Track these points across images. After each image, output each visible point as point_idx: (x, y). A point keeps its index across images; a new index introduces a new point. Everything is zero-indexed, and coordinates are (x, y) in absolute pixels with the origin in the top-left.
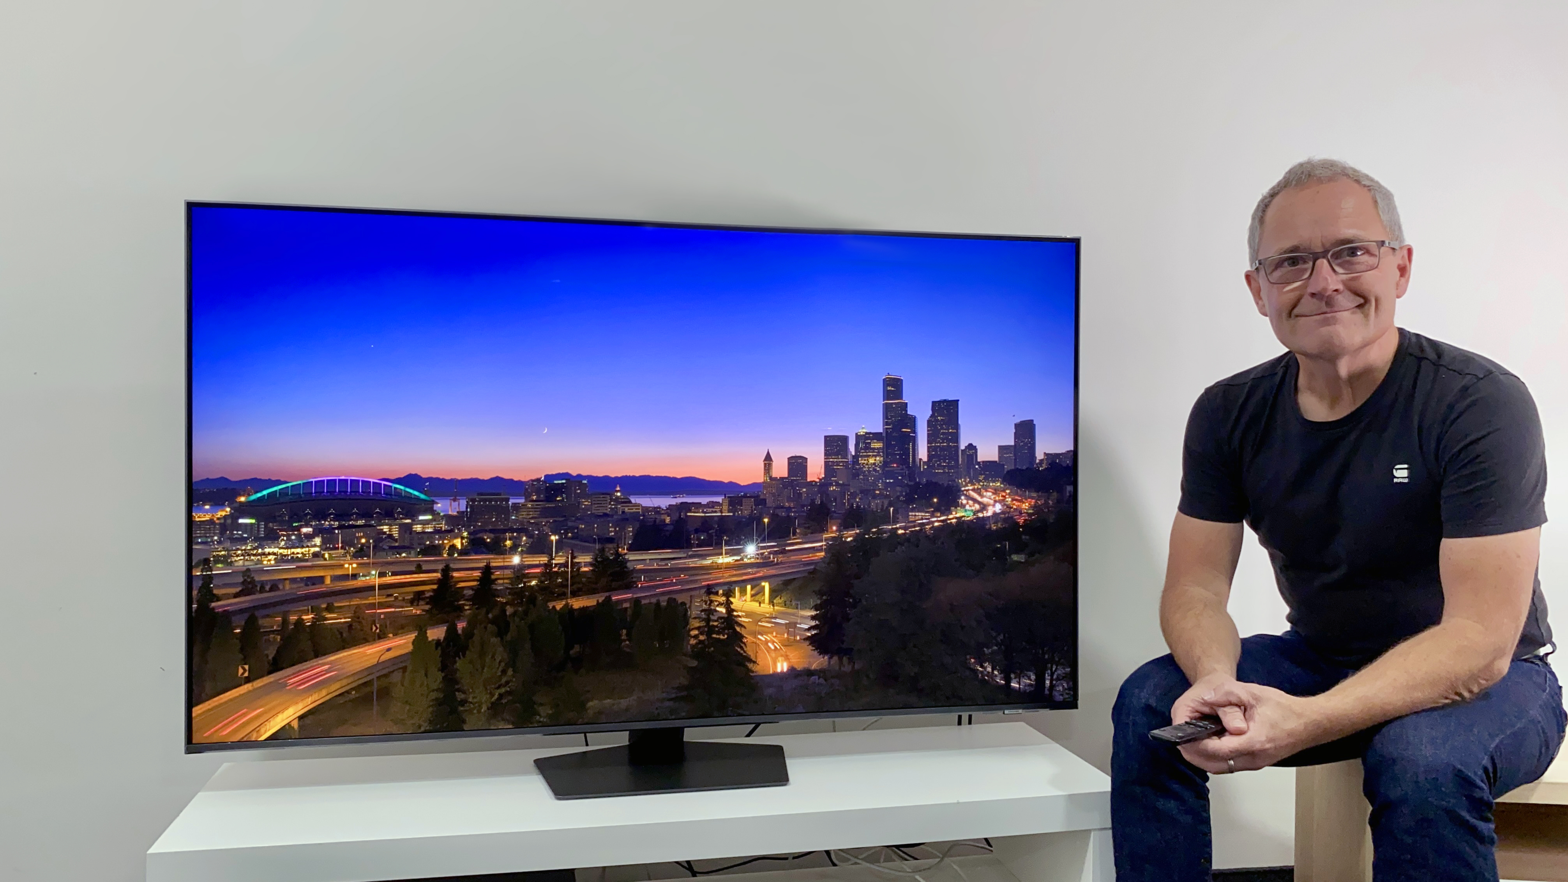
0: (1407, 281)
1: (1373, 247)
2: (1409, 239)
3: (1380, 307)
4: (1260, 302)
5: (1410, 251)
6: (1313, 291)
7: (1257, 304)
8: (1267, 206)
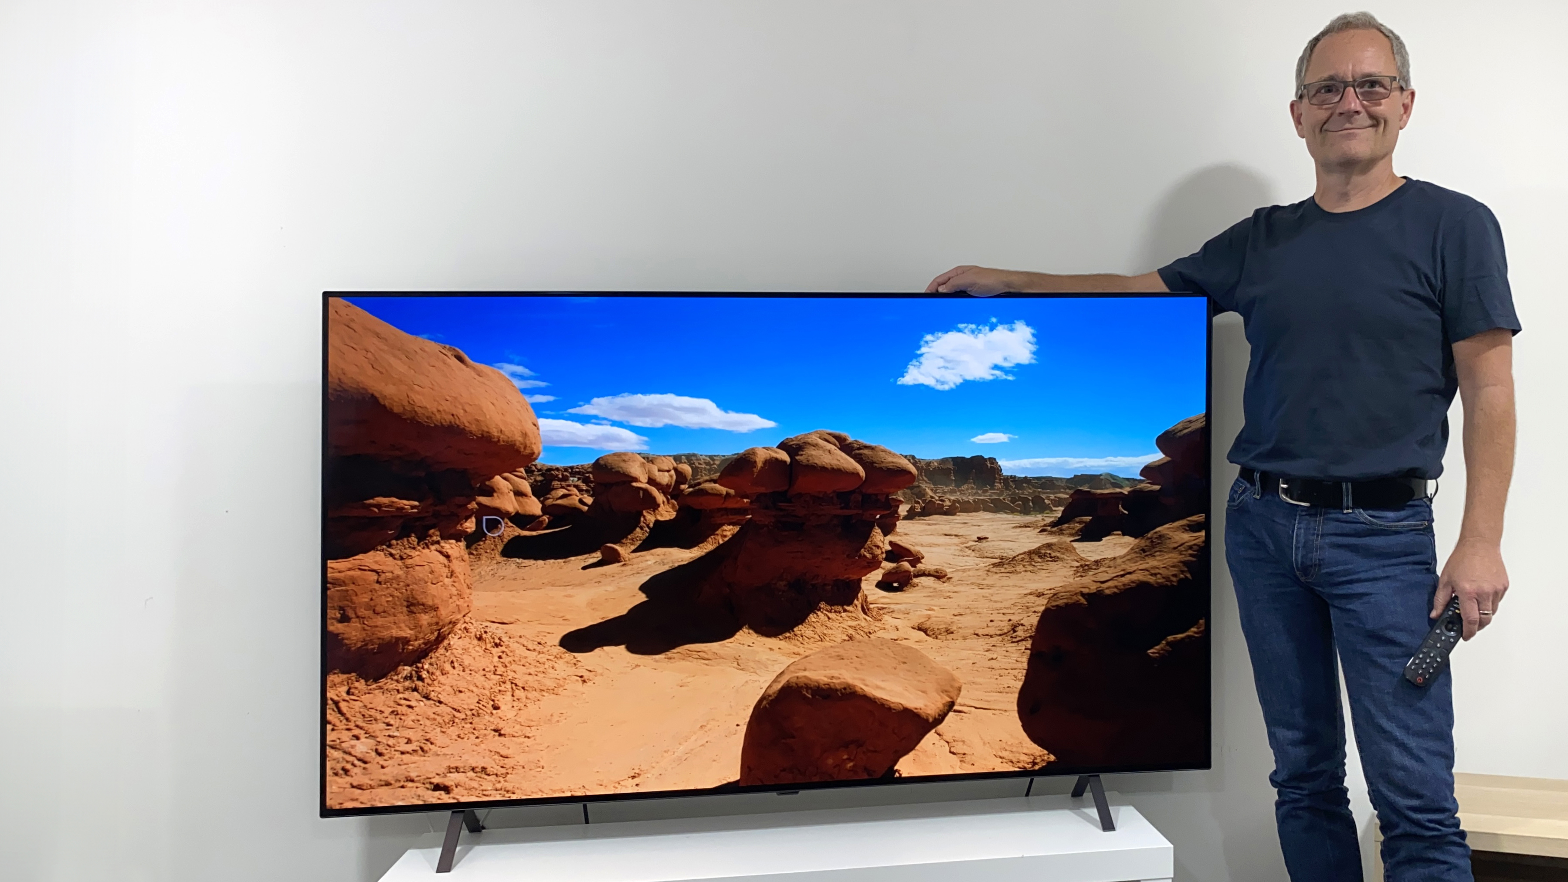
0: (1408, 117)
1: (1387, 82)
2: (1414, 84)
3: (1387, 128)
4: (1300, 127)
5: (1413, 94)
6: (1341, 111)
7: (1297, 128)
8: (1315, 45)
